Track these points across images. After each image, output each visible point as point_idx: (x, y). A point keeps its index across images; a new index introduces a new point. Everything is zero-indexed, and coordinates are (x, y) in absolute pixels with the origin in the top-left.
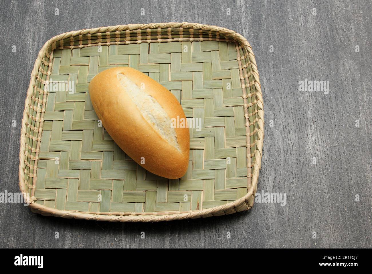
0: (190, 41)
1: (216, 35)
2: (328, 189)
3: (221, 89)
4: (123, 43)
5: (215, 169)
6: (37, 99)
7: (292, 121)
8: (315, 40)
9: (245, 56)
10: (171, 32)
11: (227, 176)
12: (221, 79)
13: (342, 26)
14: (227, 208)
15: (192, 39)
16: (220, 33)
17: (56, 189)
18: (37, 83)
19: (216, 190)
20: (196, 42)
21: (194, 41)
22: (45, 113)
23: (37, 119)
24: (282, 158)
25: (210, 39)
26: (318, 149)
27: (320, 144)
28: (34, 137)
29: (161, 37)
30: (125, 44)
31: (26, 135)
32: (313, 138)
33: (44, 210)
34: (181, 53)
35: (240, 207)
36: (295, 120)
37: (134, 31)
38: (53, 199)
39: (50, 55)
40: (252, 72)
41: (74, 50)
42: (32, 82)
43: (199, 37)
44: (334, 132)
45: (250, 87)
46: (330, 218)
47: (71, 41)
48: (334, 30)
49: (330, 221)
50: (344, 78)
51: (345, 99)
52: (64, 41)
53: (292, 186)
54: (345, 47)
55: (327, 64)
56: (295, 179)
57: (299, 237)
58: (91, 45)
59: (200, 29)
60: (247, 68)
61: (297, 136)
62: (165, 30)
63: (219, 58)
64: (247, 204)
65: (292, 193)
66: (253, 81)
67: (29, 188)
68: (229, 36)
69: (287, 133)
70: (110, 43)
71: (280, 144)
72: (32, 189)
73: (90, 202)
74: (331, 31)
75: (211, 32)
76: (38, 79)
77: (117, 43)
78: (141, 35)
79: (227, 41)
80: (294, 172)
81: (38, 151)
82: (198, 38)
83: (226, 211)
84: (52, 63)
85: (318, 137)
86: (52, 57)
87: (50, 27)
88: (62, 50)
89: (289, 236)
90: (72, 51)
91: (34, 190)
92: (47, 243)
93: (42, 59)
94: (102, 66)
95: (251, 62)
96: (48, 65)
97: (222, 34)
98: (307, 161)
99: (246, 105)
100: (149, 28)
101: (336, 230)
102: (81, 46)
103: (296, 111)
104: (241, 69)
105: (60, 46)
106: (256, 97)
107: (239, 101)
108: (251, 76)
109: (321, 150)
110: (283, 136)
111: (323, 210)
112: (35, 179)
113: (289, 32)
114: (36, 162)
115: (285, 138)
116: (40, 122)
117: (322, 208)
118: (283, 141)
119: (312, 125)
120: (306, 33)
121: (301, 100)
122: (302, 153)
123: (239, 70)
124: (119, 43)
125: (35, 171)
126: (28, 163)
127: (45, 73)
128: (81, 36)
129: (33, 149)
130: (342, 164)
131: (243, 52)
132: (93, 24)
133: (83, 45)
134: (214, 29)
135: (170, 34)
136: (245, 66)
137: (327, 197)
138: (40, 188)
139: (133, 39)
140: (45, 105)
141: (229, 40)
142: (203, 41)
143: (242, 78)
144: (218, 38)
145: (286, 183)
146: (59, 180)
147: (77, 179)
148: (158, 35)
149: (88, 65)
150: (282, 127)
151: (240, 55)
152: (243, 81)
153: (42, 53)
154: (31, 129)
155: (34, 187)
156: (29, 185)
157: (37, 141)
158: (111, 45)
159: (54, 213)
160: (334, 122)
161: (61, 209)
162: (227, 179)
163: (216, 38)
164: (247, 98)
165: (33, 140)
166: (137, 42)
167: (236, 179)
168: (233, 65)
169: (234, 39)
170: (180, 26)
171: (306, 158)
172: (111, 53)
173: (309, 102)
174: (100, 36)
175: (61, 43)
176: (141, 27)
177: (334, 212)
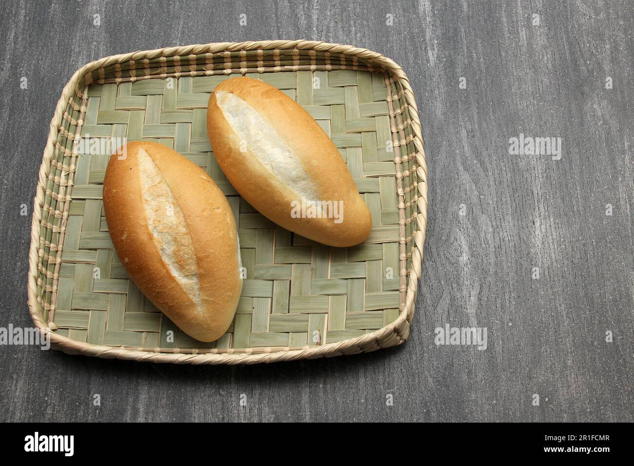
0: (310, 70)
1: (352, 61)
2: (567, 310)
3: (360, 149)
4: (201, 73)
5: (347, 279)
6: (59, 164)
7: (509, 199)
8: (546, 68)
9: (400, 94)
10: (280, 55)
11: (367, 289)
12: (361, 133)
13: (589, 46)
14: (364, 342)
15: (313, 67)
16: (358, 58)
17: (89, 310)
18: (59, 138)
19: (350, 313)
20: (320, 72)
21: (317, 70)
22: (74, 187)
23: (60, 197)
24: (492, 259)
25: (343, 67)
26: (551, 244)
27: (555, 237)
28: (54, 226)
29: (264, 64)
30: (204, 75)
31: (40, 223)
32: (543, 227)
33: (68, 346)
34: (296, 89)
35: (387, 341)
36: (513, 199)
37: (219, 54)
38: (83, 326)
39: (83, 92)
40: (409, 121)
41: (121, 85)
42: (52, 137)
43: (326, 64)
44: (577, 218)
45: (407, 145)
46: (570, 357)
47: (117, 70)
48: (577, 52)
49: (569, 362)
50: (593, 130)
51: (595, 164)
52: (105, 71)
53: (507, 305)
54: (595, 79)
55: (565, 107)
56: (512, 294)
57: (519, 388)
58: (149, 77)
59: (327, 51)
60: (402, 114)
61: (516, 223)
62: (270, 52)
63: (357, 98)
64: (397, 336)
65: (508, 316)
66: (411, 136)
67: (44, 309)
68: (374, 62)
69: (500, 220)
70: (180, 74)
71: (489, 236)
72: (49, 310)
73: (143, 332)
74: (572, 53)
75: (344, 56)
76: (62, 132)
77: (191, 73)
78: (230, 60)
79: (371, 70)
80: (511, 283)
81: (60, 249)
82: (323, 66)
83: (363, 347)
84: (86, 106)
85: (550, 226)
86: (85, 96)
87: (114, 47)
88: (102, 84)
89: (503, 386)
90: (118, 86)
91: (52, 312)
92: (110, 398)
93: (69, 99)
94: (167, 110)
95: (409, 104)
96: (78, 110)
97: (363, 59)
98: (532, 264)
99: (399, 175)
100: (244, 49)
101: (580, 377)
102: (132, 79)
103: (514, 184)
104: (392, 116)
105: (99, 79)
106: (416, 162)
107: (388, 168)
108: (409, 127)
109: (556, 246)
110: (494, 224)
111: (558, 344)
112: (54, 295)
113: (503, 54)
114: (57, 267)
115: (497, 227)
116: (65, 202)
117: (556, 340)
118: (494, 232)
119: (541, 206)
120: (531, 56)
121: (522, 165)
122: (525, 252)
123: (390, 118)
124: (195, 73)
125: (55, 282)
126: (44, 269)
127: (73, 122)
128: (132, 62)
129: (52, 245)
130: (590, 270)
131: (397, 89)
132: (184, 42)
133: (136, 76)
134: (350, 51)
135: (278, 58)
136: (399, 111)
137: (565, 324)
138: (62, 310)
139: (218, 67)
140: (73, 174)
141: (374, 68)
142: (332, 70)
143: (394, 130)
144: (356, 66)
145: (499, 301)
146: (94, 296)
147: (124, 294)
148: (257, 61)
149: (144, 110)
150: (492, 209)
151: (392, 93)
152: (395, 135)
153: (68, 90)
154: (50, 213)
155: (53, 307)
156: (46, 305)
157: (60, 233)
158: (182, 76)
159: (84, 349)
160: (577, 202)
161: (96, 344)
162: (368, 294)
163: (353, 65)
164: (401, 163)
165: (53, 231)
166: (225, 71)
167: (382, 295)
168: (380, 108)
169: (381, 67)
170: (294, 46)
171: (532, 260)
172: (182, 89)
173: (536, 169)
174: (164, 63)
175: (100, 74)
176: (231, 47)
177: (576, 348)
